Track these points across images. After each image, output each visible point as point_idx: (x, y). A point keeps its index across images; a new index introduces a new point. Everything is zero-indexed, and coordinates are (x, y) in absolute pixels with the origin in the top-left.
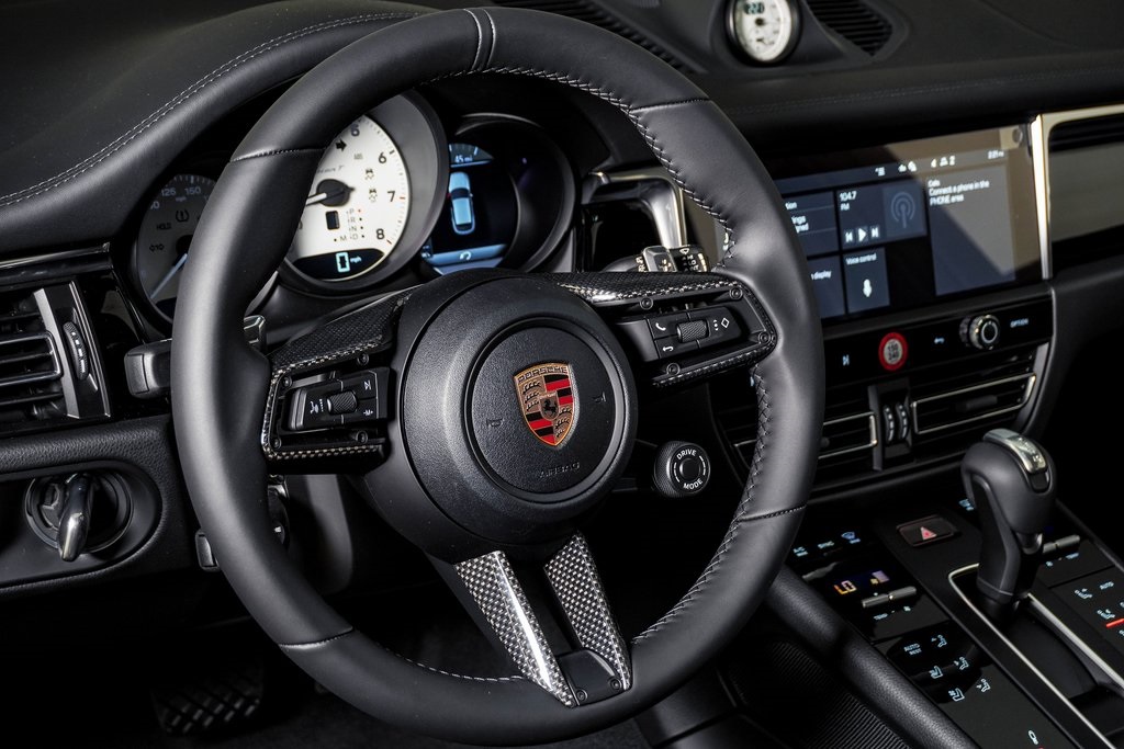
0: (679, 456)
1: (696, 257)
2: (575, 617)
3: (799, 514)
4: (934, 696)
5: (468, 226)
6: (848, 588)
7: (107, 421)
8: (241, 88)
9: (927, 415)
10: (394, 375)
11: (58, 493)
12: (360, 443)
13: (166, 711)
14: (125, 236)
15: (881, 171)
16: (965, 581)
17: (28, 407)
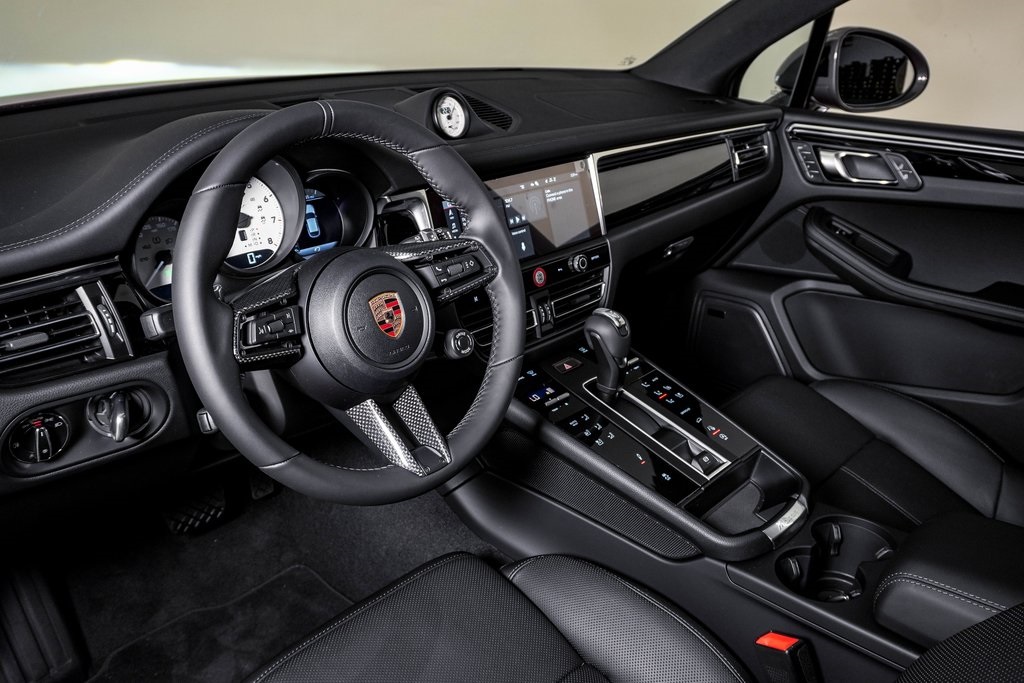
0: (457, 337)
1: (446, 234)
2: (414, 430)
3: (520, 360)
4: (588, 443)
5: (316, 233)
6: (536, 398)
7: (131, 359)
8: (188, 158)
9: (559, 308)
10: (301, 309)
11: (106, 405)
12: (288, 349)
13: (173, 523)
14: (127, 252)
15: (523, 187)
16: (591, 386)
17: (81, 357)
